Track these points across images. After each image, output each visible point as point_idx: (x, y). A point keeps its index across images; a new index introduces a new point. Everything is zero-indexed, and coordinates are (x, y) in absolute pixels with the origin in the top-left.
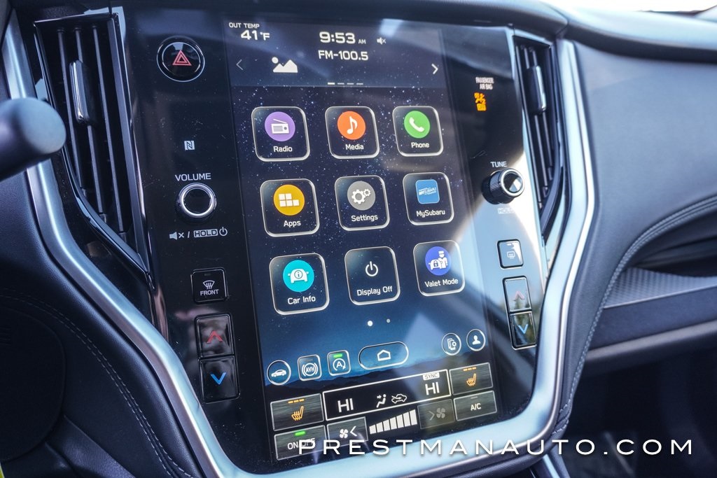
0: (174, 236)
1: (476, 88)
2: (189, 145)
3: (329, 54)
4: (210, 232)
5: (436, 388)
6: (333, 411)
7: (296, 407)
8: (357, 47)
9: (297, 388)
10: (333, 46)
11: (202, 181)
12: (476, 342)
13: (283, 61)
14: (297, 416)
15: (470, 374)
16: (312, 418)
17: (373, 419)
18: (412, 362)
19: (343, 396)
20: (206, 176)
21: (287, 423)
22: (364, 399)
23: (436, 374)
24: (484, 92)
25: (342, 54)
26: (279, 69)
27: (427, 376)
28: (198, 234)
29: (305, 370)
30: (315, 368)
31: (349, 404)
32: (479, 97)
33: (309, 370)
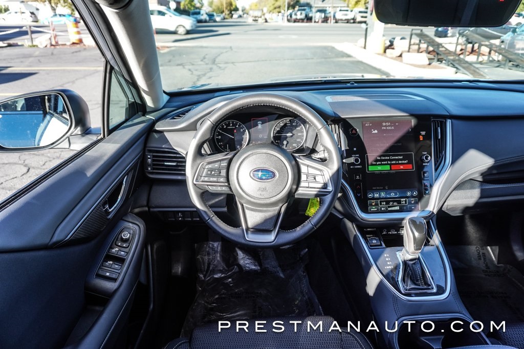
0: (351, 167)
1: (420, 134)
2: (355, 149)
3: (385, 128)
4: (359, 167)
5: (404, 202)
6: (381, 204)
7: (373, 202)
8: (391, 126)
9: (373, 198)
10: (386, 126)
11: (357, 157)
12: (415, 193)
13: (374, 130)
14: (373, 204)
15: (412, 201)
16: (376, 205)
17: (389, 207)
18: (400, 196)
19: (383, 201)
20: (358, 155)
21: (371, 205)
22: (387, 203)
23: (405, 199)
24: (423, 135)
25: (388, 128)
26: (373, 132)
27: (402, 200)
28: (356, 167)
29: (375, 195)
30: (378, 195)
31: (384, 203)
32: (421, 137)
33: (377, 195)
